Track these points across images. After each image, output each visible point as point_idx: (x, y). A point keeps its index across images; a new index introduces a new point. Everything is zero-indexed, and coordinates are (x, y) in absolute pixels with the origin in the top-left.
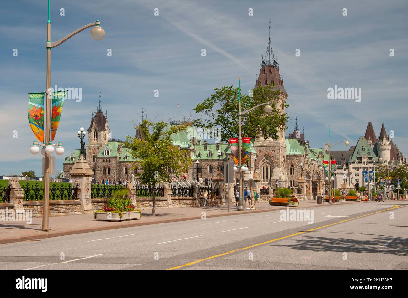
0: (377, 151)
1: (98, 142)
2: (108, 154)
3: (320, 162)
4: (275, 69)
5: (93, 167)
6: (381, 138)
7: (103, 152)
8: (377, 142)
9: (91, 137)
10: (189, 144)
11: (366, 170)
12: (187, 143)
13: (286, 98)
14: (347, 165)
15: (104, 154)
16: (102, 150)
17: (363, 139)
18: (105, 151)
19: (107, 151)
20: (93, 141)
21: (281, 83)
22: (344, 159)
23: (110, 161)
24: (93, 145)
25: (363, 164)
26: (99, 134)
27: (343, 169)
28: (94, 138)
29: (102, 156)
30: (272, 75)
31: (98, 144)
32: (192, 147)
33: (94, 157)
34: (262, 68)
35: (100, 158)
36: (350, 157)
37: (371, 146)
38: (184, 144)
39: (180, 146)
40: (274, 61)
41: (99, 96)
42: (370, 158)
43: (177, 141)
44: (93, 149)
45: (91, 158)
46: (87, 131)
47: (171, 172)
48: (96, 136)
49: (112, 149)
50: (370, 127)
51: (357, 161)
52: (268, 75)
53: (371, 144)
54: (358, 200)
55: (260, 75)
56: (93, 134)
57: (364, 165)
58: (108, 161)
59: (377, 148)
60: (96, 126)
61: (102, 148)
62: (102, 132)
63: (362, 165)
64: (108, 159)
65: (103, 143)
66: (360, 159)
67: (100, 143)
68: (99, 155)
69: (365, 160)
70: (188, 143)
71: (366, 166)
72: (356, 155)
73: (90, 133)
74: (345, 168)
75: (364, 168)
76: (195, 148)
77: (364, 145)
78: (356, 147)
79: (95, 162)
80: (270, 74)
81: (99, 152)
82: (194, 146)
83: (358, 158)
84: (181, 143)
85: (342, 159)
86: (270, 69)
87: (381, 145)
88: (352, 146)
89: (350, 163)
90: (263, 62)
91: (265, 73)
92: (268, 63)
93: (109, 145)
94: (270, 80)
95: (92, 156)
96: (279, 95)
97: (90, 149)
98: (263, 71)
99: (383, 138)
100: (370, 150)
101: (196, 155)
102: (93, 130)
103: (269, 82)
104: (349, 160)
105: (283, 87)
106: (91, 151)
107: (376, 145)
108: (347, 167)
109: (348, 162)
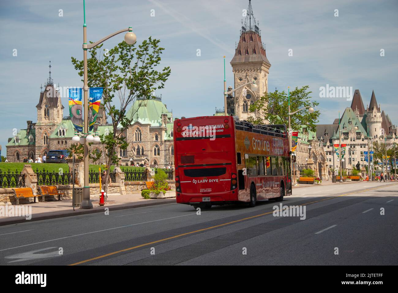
0: (366, 124)
1: (50, 120)
2: (64, 134)
3: (305, 140)
4: (257, 35)
5: (44, 150)
6: (371, 109)
7: (58, 132)
8: (366, 114)
9: (41, 115)
10: (159, 123)
11: (353, 147)
12: (157, 121)
13: (269, 69)
14: (331, 141)
15: (59, 135)
16: (56, 129)
17: (349, 110)
18: (60, 131)
19: (62, 131)
20: (43, 119)
21: (263, 51)
22: (328, 135)
23: (66, 142)
24: (44, 124)
25: (349, 140)
26: (51, 111)
27: (327, 146)
28: (45, 115)
29: (56, 137)
30: (254, 43)
31: (50, 123)
32: (164, 125)
33: (46, 138)
34: (242, 35)
35: (54, 140)
36: (335, 133)
37: (359, 118)
38: (154, 122)
39: (150, 125)
40: (256, 26)
41: (49, 66)
42: (358, 133)
43: (146, 119)
44: (45, 128)
45: (42, 139)
46: (36, 108)
47: (140, 155)
48: (47, 113)
49: (68, 128)
50: (357, 95)
51: (342, 137)
52: (248, 43)
53: (359, 116)
54: (361, 180)
55: (240, 43)
56: (44, 111)
57: (351, 141)
58: (64, 143)
59: (366, 120)
60: (47, 102)
61: (55, 127)
62: (55, 109)
63: (348, 142)
64: (63, 141)
65: (56, 121)
66: (346, 134)
67: (52, 121)
68: (53, 136)
69: (352, 135)
70: (159, 121)
71: (353, 143)
72: (341, 130)
73: (40, 110)
74: (329, 145)
75: (351, 145)
76: (167, 126)
77: (351, 118)
78: (341, 120)
79: (47, 144)
80: (251, 41)
81: (51, 132)
82: (165, 124)
83: (343, 133)
84: (151, 121)
85: (325, 134)
86: (251, 35)
87: (371, 117)
88: (337, 119)
89: (335, 139)
90: (243, 28)
91: (245, 41)
92: (248, 29)
93: (64, 124)
94: (251, 48)
95: (43, 137)
96: (262, 65)
97: (41, 129)
98: (243, 39)
99: (373, 109)
100: (357, 123)
101: (168, 135)
102: (43, 107)
103: (250, 51)
104: (333, 136)
105: (266, 56)
106: (42, 131)
107: (365, 117)
108: (331, 144)
109: (332, 138)
